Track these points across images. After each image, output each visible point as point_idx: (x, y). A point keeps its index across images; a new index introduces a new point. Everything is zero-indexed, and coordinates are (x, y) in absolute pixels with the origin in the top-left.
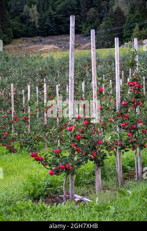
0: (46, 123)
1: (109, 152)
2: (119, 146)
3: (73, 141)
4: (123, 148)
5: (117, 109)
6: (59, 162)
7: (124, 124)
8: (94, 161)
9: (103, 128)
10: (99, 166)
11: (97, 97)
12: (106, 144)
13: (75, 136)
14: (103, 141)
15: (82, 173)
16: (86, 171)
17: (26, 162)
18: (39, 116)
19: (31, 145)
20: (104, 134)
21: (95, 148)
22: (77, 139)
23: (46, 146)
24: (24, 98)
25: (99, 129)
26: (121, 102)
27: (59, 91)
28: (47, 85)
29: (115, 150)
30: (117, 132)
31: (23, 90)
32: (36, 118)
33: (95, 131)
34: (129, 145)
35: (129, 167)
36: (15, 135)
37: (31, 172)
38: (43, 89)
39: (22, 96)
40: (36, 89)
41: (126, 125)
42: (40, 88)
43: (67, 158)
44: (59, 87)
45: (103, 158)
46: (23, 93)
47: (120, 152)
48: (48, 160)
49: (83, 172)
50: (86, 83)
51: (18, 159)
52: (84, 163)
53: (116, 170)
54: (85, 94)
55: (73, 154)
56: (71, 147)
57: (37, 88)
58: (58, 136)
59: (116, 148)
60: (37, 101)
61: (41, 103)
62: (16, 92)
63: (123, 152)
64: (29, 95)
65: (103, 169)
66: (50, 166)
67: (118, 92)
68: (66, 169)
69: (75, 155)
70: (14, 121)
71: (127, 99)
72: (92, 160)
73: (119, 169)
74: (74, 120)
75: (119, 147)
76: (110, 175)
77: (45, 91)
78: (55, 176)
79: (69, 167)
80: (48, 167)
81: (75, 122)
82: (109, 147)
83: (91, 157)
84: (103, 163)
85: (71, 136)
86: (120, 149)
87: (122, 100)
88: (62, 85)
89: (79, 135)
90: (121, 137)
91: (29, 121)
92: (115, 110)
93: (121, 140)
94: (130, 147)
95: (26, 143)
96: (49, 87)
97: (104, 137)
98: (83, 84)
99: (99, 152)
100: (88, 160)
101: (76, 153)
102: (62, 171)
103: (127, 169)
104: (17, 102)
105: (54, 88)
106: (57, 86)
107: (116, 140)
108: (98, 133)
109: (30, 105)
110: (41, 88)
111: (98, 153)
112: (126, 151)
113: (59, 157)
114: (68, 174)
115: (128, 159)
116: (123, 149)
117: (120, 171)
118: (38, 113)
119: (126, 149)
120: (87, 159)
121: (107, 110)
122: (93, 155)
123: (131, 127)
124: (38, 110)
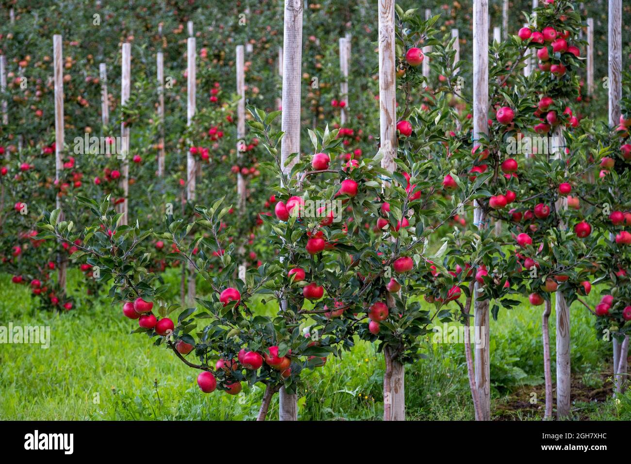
0: (191, 197)
1: (438, 307)
2: (481, 282)
3: (297, 258)
4: (496, 291)
5: (476, 136)
6: (238, 340)
7: (501, 199)
8: (378, 342)
9: (416, 207)
10: (397, 360)
11: (393, 88)
12: (427, 274)
13: (305, 236)
14: (417, 259)
15: (331, 389)
16: (348, 380)
17: (111, 348)
18: (167, 172)
19: (128, 268)
20: (420, 233)
21: (383, 289)
22: (313, 249)
23: (192, 286)
24: (105, 98)
25: (398, 214)
26: (493, 107)
27: (247, 73)
28: (199, 45)
29: (463, 299)
30: (475, 228)
31: (103, 67)
32: (152, 177)
33: (386, 220)
34: (519, 280)
35: (519, 374)
36: (64, 228)
37: (131, 386)
38: (183, 66)
39: (98, 87)
40: (154, 63)
41: (508, 200)
42: (173, 59)
43: (271, 324)
44: (247, 57)
45: (415, 331)
46: (103, 76)
47: (483, 307)
48: (192, 333)
49: (336, 385)
50: (355, 44)
51: (77, 335)
52: (340, 346)
53: (467, 381)
54: (352, 84)
55: (295, 308)
56: (286, 280)
57: (160, 58)
58: (242, 251)
59: (469, 293)
60: (160, 110)
61: (175, 117)
62: (72, 70)
63: (496, 310)
64: (125, 82)
65: (417, 376)
66: (200, 353)
67: (481, 72)
68: (267, 367)
69: (301, 315)
70: (65, 187)
71: (515, 98)
72: (369, 336)
73: (477, 379)
74: (301, 176)
75: (478, 290)
76: (442, 401)
77: (191, 72)
78: (223, 396)
79: (277, 360)
80: (192, 358)
81: (305, 186)
82: (440, 285)
83: (366, 326)
84: (415, 348)
85: (288, 236)
86: (483, 298)
87: (495, 100)
88: (259, 50)
89: (320, 234)
90: (489, 248)
91: (125, 185)
92: (466, 142)
93: (488, 260)
94: (522, 289)
95: (109, 261)
96: (208, 56)
97: (420, 244)
98: (344, 44)
99: (400, 304)
100: (356, 337)
101: (308, 305)
102: (250, 374)
103: (514, 380)
104: (78, 112)
105: (228, 62)
106: (239, 49)
107: (467, 259)
108: (395, 228)
109: (129, 125)
110: (176, 57)
111: (396, 310)
112: (508, 304)
113: (240, 318)
114: (273, 390)
115: (515, 340)
116: (496, 296)
117: (482, 385)
118: (162, 159)
119: (508, 296)
120: (350, 332)
121: (432, 138)
122: (375, 318)
123: (532, 211)
124: (162, 145)
